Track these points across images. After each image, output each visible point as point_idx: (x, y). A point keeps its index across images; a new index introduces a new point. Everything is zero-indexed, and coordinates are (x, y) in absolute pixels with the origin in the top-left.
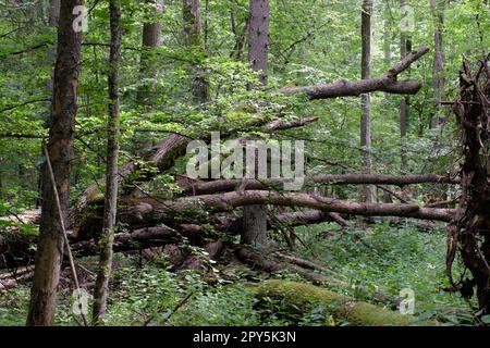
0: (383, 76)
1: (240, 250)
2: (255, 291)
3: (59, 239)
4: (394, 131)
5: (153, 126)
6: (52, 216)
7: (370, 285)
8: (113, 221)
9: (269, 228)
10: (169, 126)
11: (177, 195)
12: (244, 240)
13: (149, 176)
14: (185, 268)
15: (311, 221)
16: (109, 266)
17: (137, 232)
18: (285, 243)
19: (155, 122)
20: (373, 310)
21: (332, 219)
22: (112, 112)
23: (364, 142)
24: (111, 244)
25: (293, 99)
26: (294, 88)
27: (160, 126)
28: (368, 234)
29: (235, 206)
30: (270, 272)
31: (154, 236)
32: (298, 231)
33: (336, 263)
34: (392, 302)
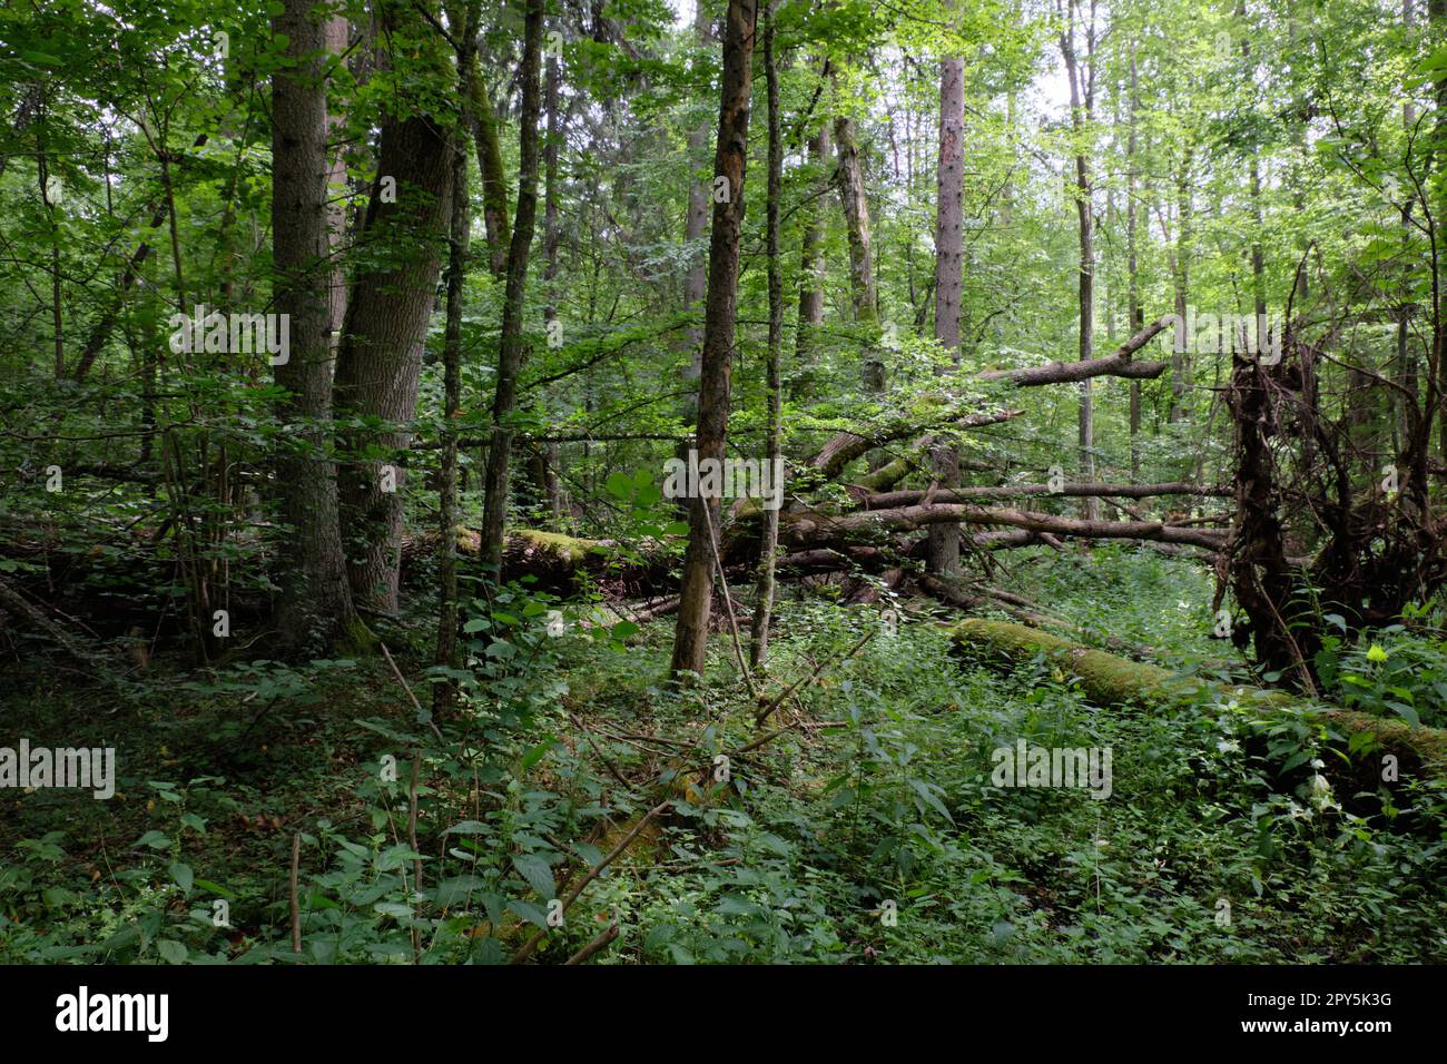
0: (1111, 356)
1: (925, 579)
2: (950, 633)
3: (710, 565)
4: (1120, 427)
5: (817, 423)
6: (700, 535)
7: (1102, 628)
8: (774, 543)
9: (962, 552)
10: (837, 423)
11: (846, 511)
12: (931, 568)
13: (813, 486)
14: (857, 601)
15: (1016, 543)
16: (770, 598)
17: (797, 556)
18: (983, 572)
19: (819, 418)
20: (1109, 660)
21: (1044, 541)
22: (772, 408)
23: (1083, 440)
24: (772, 571)
25: (997, 387)
26: (996, 373)
27: (827, 423)
28: (1091, 560)
29: (919, 524)
30: (966, 607)
31: (818, 561)
32: (1000, 556)
33: (1051, 599)
34: (1132, 651)
